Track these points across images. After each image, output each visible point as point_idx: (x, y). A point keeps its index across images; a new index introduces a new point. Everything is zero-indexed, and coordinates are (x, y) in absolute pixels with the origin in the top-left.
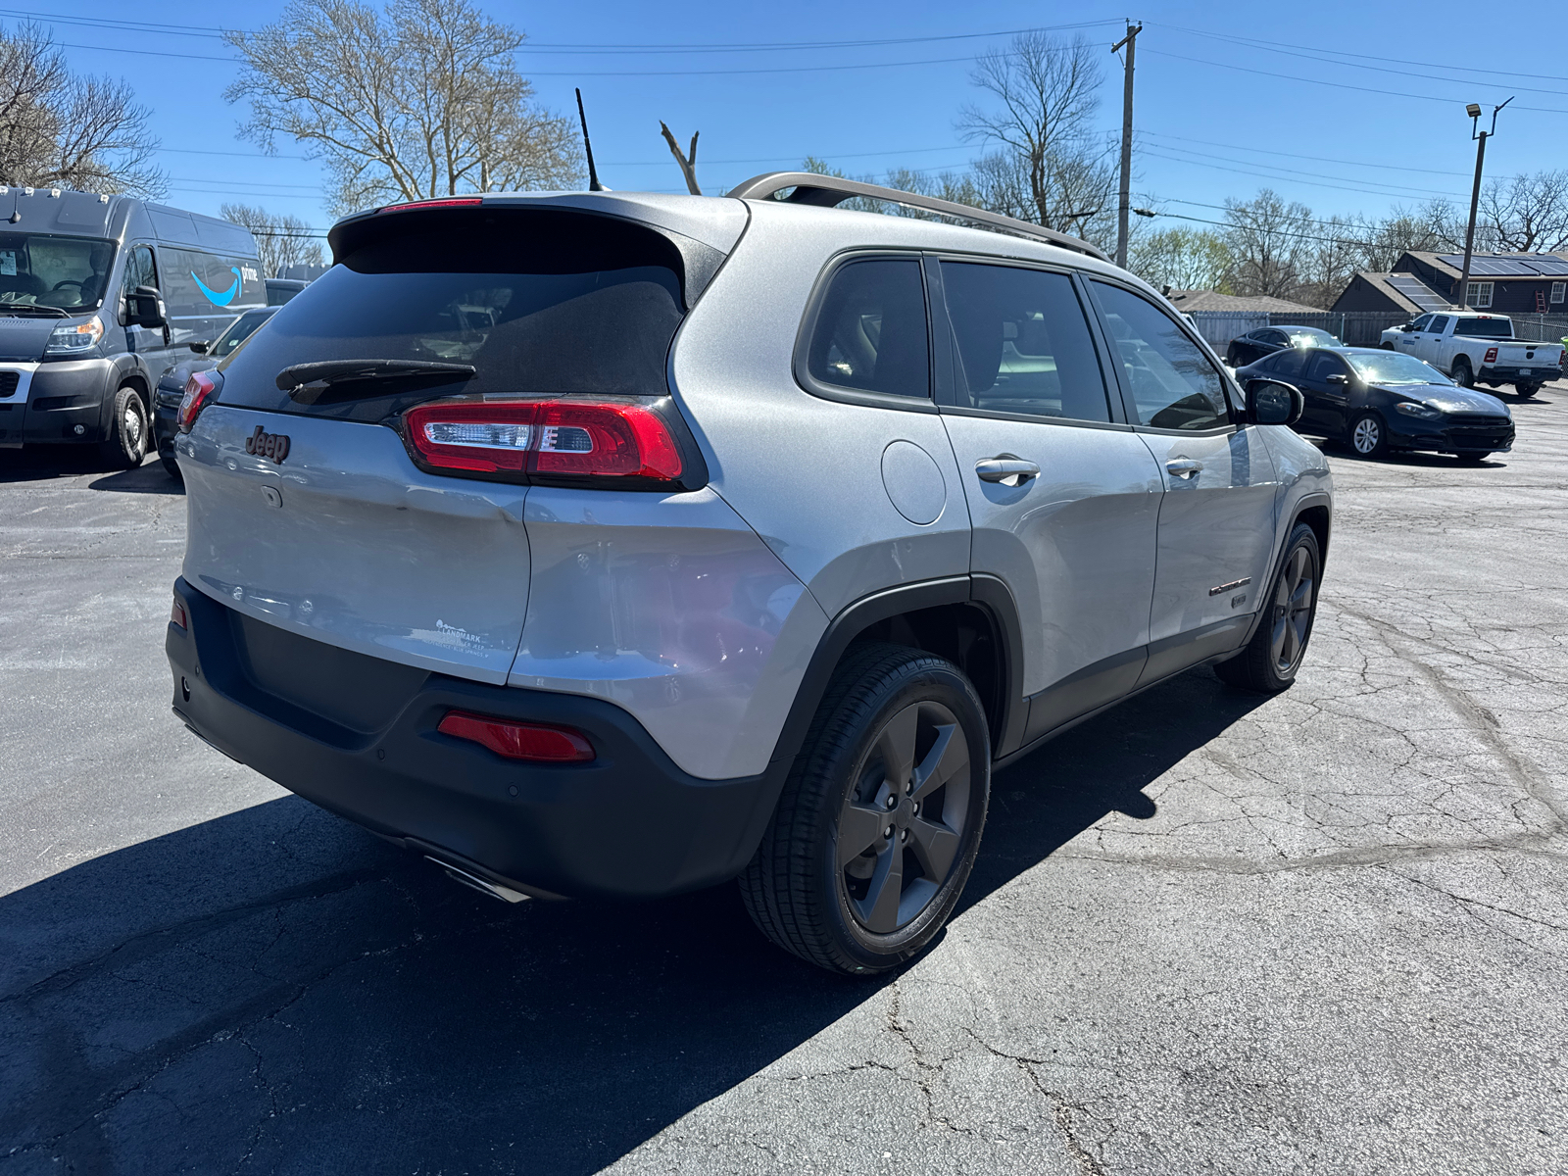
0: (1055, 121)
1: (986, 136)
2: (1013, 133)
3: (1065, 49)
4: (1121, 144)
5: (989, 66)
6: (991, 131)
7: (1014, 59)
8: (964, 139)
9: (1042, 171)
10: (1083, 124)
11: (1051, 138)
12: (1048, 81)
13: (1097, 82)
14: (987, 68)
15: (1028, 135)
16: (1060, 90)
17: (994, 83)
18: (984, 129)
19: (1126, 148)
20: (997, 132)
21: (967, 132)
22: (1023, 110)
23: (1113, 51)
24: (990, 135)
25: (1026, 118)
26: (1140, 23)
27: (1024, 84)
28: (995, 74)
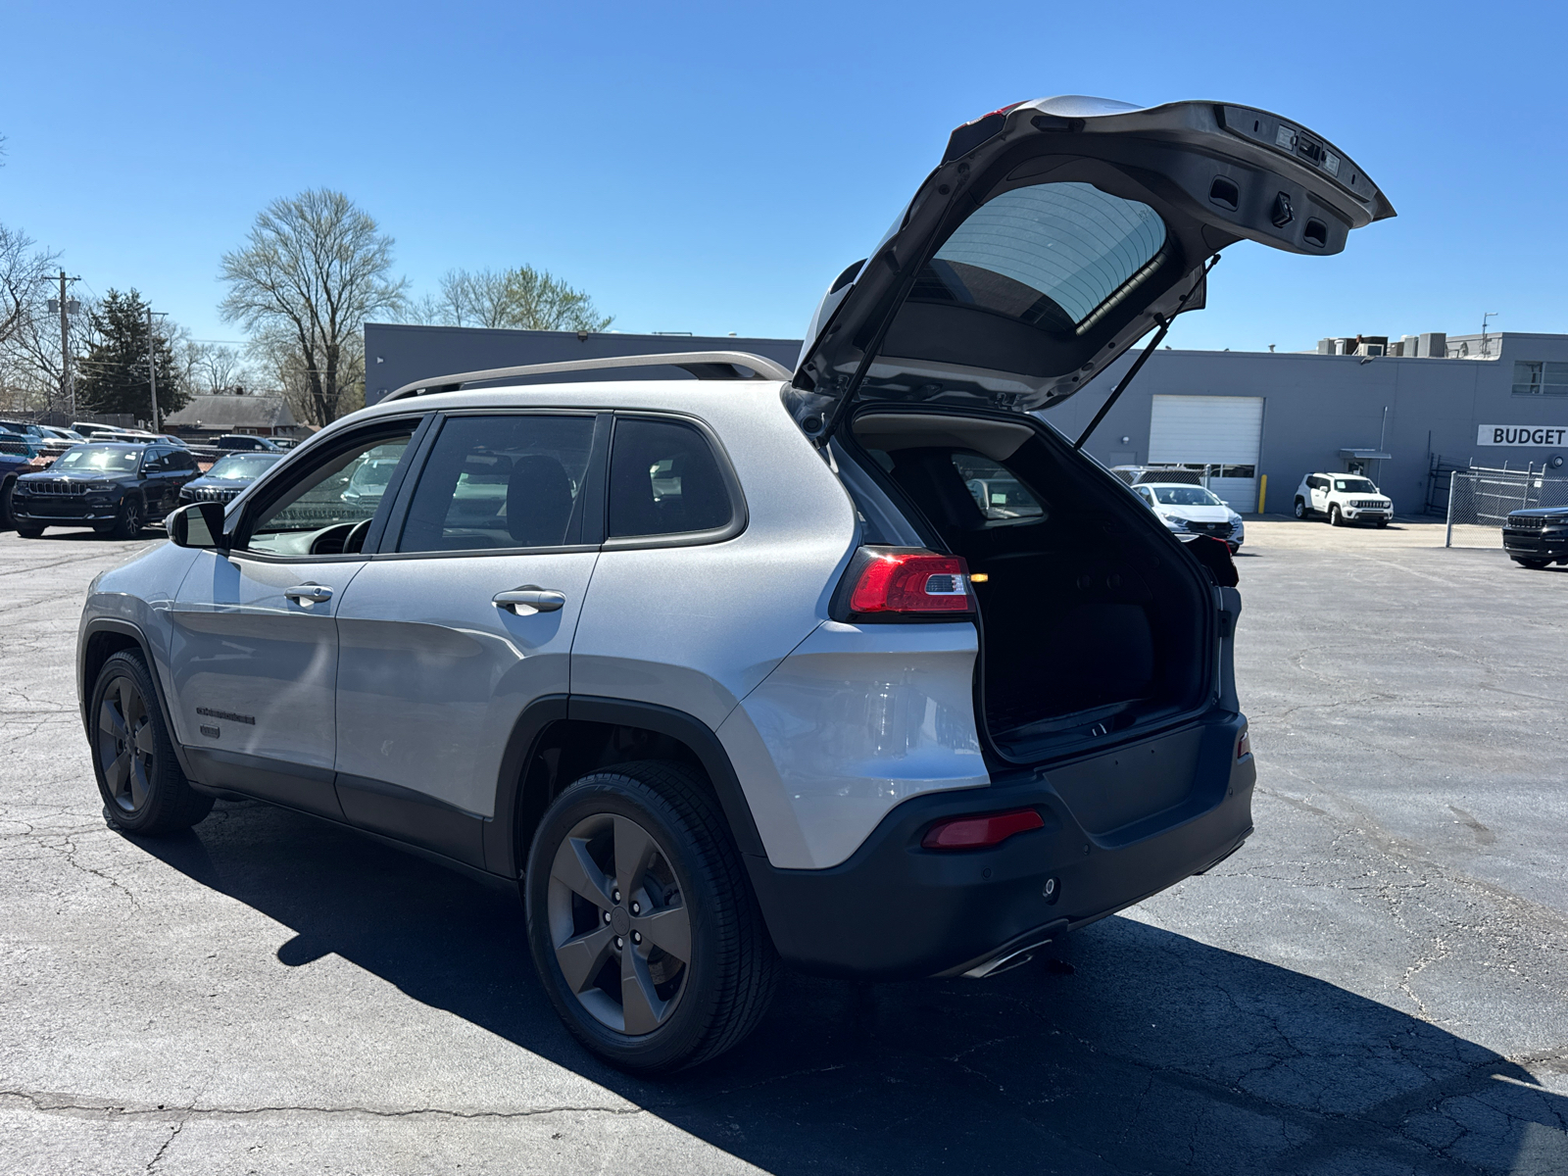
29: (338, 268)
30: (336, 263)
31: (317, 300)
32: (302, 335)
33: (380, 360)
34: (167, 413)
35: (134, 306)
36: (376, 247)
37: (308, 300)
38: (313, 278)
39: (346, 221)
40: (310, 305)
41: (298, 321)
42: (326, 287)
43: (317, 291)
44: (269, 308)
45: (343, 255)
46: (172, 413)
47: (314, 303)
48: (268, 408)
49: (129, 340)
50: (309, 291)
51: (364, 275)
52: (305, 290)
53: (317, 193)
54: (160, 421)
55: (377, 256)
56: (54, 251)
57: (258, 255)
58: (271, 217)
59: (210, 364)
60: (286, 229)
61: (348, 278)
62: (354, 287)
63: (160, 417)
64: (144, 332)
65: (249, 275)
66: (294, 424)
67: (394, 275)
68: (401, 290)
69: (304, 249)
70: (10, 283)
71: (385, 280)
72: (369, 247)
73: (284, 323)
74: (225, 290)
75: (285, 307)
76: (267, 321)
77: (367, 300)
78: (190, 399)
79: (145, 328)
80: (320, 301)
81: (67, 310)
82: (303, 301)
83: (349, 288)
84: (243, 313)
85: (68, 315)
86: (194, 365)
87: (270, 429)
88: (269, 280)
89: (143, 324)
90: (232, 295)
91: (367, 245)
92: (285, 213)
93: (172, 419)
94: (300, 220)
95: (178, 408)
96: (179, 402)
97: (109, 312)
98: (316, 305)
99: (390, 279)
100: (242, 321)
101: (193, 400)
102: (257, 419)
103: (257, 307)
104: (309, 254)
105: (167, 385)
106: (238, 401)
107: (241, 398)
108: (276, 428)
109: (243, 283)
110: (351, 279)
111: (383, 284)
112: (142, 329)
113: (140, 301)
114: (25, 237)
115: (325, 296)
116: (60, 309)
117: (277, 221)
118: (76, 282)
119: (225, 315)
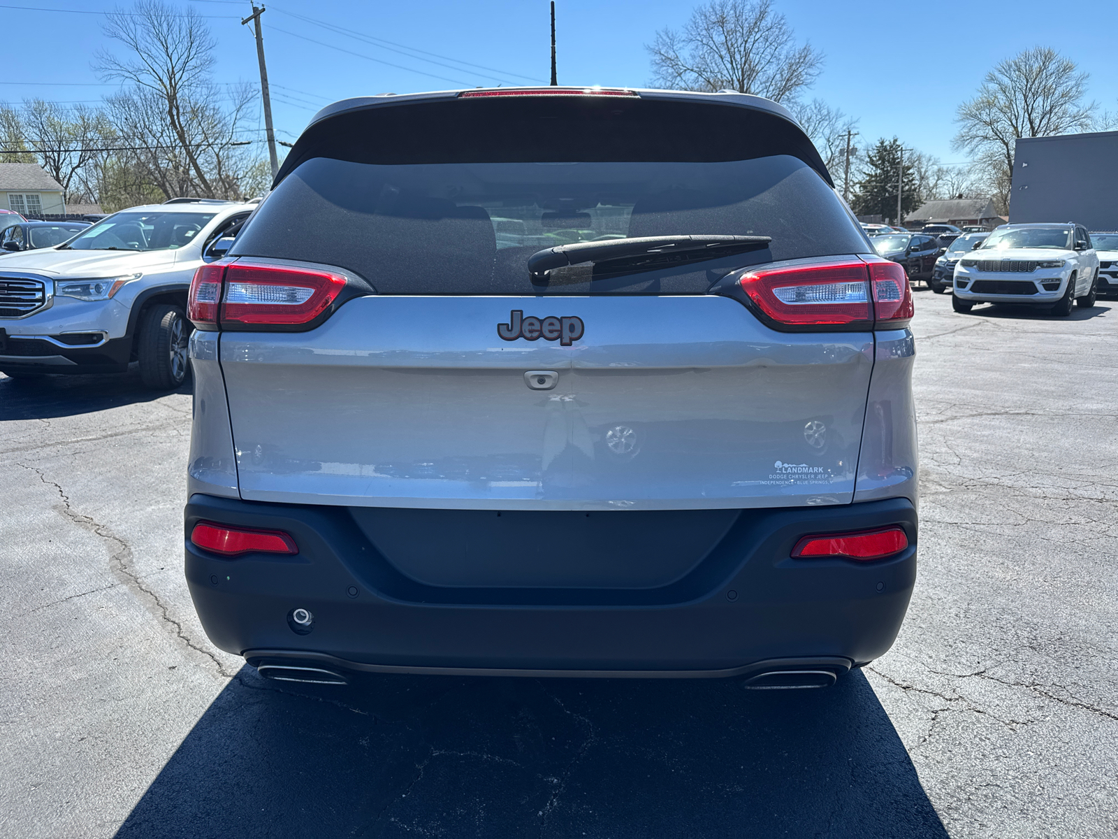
0: (182, 71)
1: (123, 78)
2: (148, 79)
3: (180, 16)
4: (261, 93)
5: (118, 22)
6: (127, 74)
7: (138, 19)
8: (104, 79)
9: (177, 108)
10: (203, 75)
11: (180, 83)
12: (170, 41)
13: (211, 45)
14: (117, 24)
15: (161, 80)
16: (182, 48)
17: (124, 36)
18: (120, 72)
19: (266, 96)
20: (132, 76)
21: (106, 73)
22: (153, 61)
23: (243, 23)
24: (127, 77)
25: (156, 67)
26: (263, 5)
27: (150, 41)
28: (124, 29)
29: (1041, 103)
30: (1040, 99)
31: (1022, 128)
32: (1008, 153)
33: (1024, 165)
34: (908, 213)
35: (894, 147)
36: (1074, 82)
37: (1016, 128)
38: (1021, 113)
39: (1052, 67)
40: (1017, 132)
41: (1006, 144)
42: (1029, 119)
43: (1023, 121)
44: (986, 138)
45: (1047, 93)
46: (911, 213)
47: (1020, 130)
48: (978, 206)
49: (889, 168)
50: (1017, 122)
51: (1062, 104)
52: (1014, 122)
53: (1032, 51)
54: (902, 218)
55: (1074, 89)
56: (854, 119)
57: (983, 103)
58: (996, 73)
59: (951, 180)
60: (1006, 81)
61: (1048, 108)
62: (1053, 115)
63: (902, 216)
64: (898, 163)
65: (975, 116)
66: (996, 216)
67: (1084, 102)
68: (1089, 112)
69: (1017, 94)
70: (829, 141)
71: (1078, 106)
72: (1068, 83)
73: (998, 147)
74: (957, 130)
75: (999, 136)
76: (984, 148)
77: (1061, 123)
78: (922, 203)
79: (899, 160)
80: (1024, 128)
81: (850, 154)
82: (1011, 129)
83: (1048, 116)
84: (968, 143)
85: (850, 157)
86: (939, 182)
87: (977, 220)
88: (988, 118)
89: (898, 158)
90: (962, 132)
91: (1067, 82)
92: (1006, 71)
93: (910, 217)
94: (1017, 72)
95: (914, 210)
96: (916, 206)
97: (878, 153)
98: (1021, 132)
99: (1081, 105)
100: (967, 149)
101: (925, 204)
102: (969, 214)
103: (978, 138)
104: (1020, 96)
105: (908, 196)
106: (958, 203)
107: (961, 201)
108: (981, 220)
109: (970, 123)
110: (1051, 109)
111: (1076, 110)
112: (897, 161)
113: (898, 143)
114: (839, 113)
115: (1029, 126)
116: (846, 154)
117: (1000, 76)
118: (856, 136)
119: (956, 146)
